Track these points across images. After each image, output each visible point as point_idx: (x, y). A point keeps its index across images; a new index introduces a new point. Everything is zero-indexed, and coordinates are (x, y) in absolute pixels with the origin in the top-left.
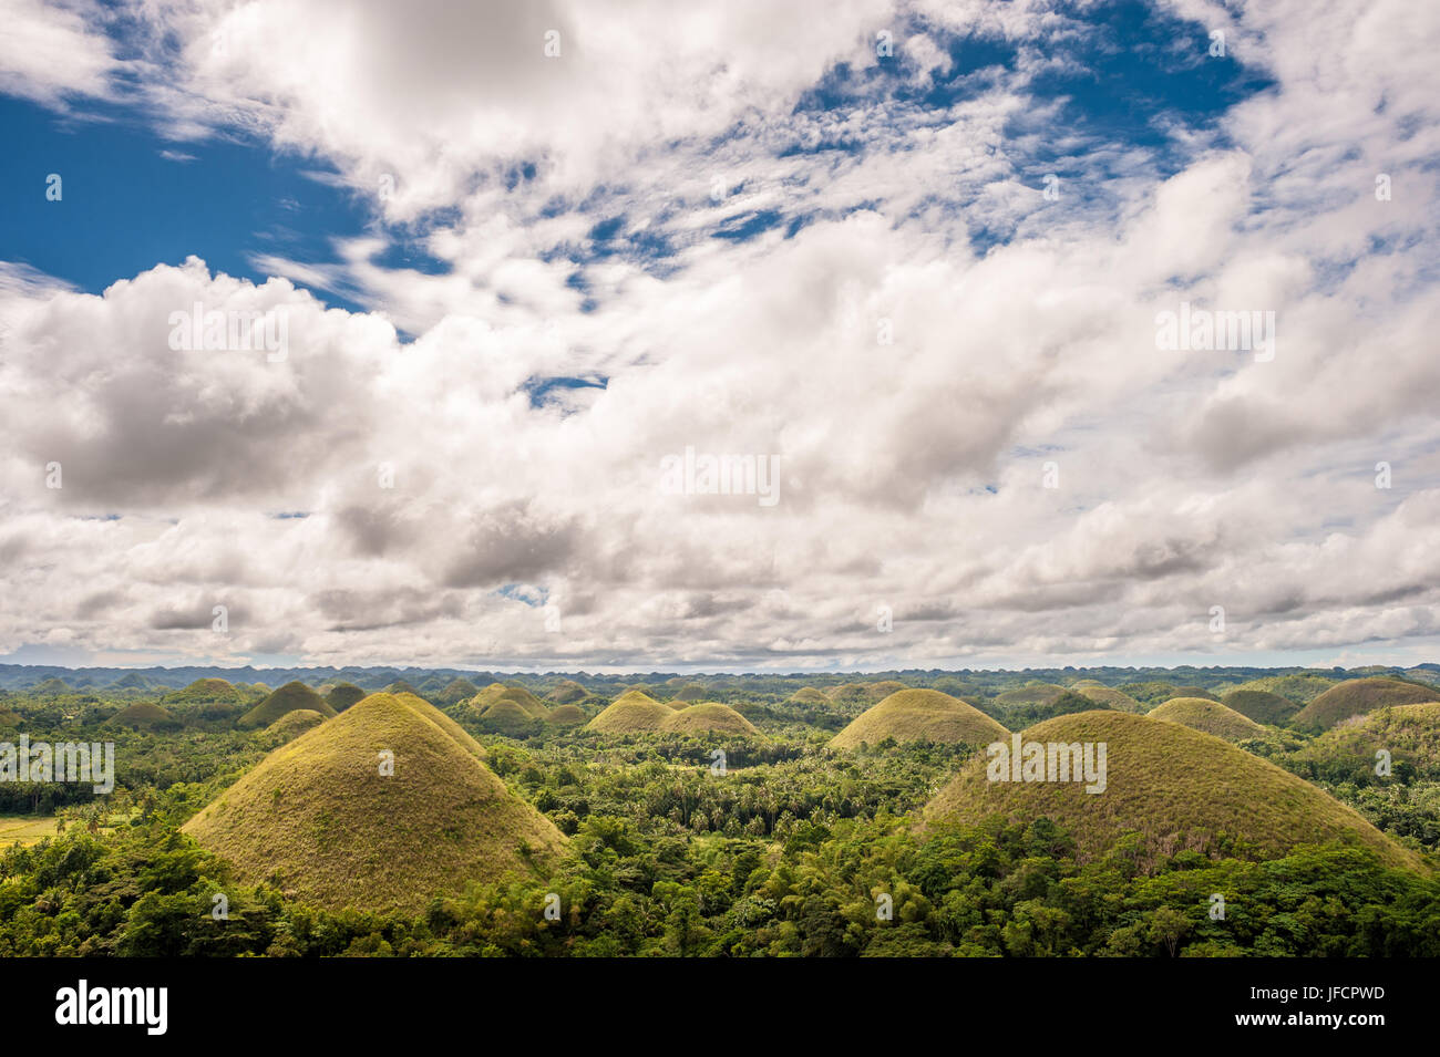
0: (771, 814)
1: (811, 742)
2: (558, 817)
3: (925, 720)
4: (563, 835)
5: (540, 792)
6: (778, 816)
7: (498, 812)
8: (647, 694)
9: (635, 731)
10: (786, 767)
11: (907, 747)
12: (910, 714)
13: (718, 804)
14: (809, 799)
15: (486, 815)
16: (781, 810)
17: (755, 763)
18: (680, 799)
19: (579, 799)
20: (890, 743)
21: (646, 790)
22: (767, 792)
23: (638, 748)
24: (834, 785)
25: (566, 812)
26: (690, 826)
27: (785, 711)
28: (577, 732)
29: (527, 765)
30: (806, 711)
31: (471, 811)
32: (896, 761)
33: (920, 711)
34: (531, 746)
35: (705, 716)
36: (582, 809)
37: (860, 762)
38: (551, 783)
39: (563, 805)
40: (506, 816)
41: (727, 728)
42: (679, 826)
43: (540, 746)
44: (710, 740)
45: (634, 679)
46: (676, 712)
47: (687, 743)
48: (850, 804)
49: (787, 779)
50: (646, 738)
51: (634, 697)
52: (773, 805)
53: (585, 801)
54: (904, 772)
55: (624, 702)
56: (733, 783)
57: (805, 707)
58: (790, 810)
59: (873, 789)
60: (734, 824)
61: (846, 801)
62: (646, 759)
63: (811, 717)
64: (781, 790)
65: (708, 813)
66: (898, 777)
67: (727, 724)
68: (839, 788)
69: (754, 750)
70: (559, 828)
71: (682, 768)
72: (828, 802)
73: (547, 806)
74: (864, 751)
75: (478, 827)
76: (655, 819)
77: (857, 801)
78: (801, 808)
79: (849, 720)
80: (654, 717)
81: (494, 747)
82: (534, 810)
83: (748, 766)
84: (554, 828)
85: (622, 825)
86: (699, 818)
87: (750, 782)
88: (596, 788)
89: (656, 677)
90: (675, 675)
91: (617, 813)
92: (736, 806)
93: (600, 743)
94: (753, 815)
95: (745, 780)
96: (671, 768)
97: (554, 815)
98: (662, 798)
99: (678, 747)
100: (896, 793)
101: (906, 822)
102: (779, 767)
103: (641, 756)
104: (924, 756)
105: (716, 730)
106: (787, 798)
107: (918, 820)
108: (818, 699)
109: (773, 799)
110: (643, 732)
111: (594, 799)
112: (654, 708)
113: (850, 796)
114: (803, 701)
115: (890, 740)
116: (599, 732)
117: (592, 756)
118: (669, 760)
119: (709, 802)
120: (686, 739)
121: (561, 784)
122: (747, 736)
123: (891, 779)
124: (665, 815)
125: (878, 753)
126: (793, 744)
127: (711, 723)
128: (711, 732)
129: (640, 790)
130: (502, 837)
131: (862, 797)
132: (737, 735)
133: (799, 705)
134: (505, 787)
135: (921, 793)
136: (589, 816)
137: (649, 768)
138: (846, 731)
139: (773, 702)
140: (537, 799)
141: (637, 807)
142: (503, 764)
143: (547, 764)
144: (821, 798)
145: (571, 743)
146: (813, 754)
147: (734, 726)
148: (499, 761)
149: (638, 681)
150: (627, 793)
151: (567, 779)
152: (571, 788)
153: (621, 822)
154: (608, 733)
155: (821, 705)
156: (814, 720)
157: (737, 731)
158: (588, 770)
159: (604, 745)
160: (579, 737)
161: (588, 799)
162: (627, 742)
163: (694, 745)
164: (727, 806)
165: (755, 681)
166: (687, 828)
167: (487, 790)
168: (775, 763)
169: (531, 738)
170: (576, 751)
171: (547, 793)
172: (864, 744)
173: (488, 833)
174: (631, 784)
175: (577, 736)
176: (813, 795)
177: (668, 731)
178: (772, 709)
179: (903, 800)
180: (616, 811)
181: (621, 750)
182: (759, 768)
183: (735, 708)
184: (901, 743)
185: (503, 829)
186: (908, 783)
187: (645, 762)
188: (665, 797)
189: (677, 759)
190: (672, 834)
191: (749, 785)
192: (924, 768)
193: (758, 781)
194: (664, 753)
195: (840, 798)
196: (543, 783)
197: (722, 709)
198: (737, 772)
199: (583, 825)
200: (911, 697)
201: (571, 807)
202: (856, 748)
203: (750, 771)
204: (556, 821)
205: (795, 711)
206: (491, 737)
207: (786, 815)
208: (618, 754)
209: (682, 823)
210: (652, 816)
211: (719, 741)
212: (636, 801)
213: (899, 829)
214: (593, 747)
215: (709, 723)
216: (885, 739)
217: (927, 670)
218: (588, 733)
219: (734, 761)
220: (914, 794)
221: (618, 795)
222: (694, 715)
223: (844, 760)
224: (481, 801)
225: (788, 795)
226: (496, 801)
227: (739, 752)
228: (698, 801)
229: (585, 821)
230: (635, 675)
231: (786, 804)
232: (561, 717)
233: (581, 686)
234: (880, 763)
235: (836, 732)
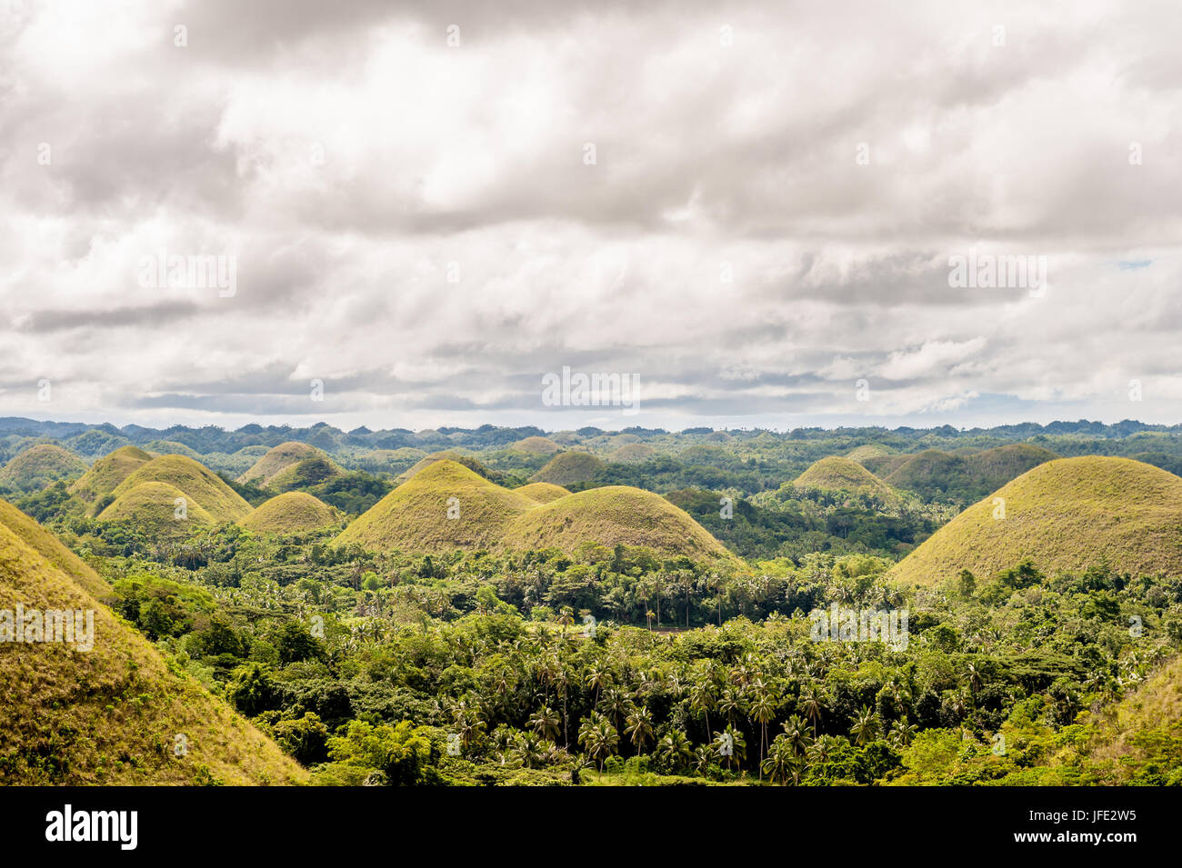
0: (757, 725)
1: (846, 574)
2: (283, 726)
3: (1108, 526)
4: (293, 763)
5: (239, 671)
6: (775, 729)
7: (145, 713)
8: (473, 466)
9: (447, 549)
10: (789, 625)
11: (1063, 585)
12: (1074, 512)
13: (638, 702)
14: (844, 693)
15: (120, 720)
16: (783, 714)
17: (717, 619)
18: (553, 690)
19: (331, 685)
20: (1028, 576)
21: (476, 673)
22: (749, 677)
23: (454, 586)
24: (900, 663)
25: (300, 715)
26: (576, 748)
27: (783, 508)
28: (317, 551)
29: (208, 618)
30: (830, 510)
31: (83, 710)
32: (1040, 615)
33: (1097, 507)
34: (214, 580)
35: (606, 514)
36: (337, 709)
37: (958, 619)
38: (264, 655)
39: (291, 698)
40: (165, 721)
41: (656, 543)
42: (552, 747)
43: (235, 581)
44: (615, 568)
45: (443, 438)
46: (540, 507)
47: (565, 575)
48: (937, 704)
49: (792, 651)
50: (473, 564)
51: (444, 472)
52: (764, 706)
53: (342, 691)
54: (1061, 637)
55: (420, 484)
56: (670, 658)
57: (829, 500)
58: (801, 714)
59: (989, 671)
60: (678, 746)
61: (929, 697)
62: (473, 608)
63: (843, 521)
64: (781, 672)
65: (619, 719)
66: (1047, 648)
67: (654, 533)
68: (913, 669)
69: (714, 591)
70: (285, 749)
71: (553, 628)
72: (888, 700)
73: (256, 701)
74: (967, 592)
75: (101, 744)
76: (498, 733)
77: (953, 699)
78: (824, 711)
79: (930, 528)
80: (484, 517)
81: (130, 580)
82: (229, 711)
83: (702, 625)
84: (272, 748)
85: (427, 743)
86: (597, 730)
87: (710, 655)
88: (364, 667)
89: (488, 434)
90: (532, 431)
91: (413, 717)
92: (678, 708)
93: (369, 576)
94: (718, 723)
95: (700, 651)
96: (531, 627)
97: (274, 721)
98: (512, 690)
99: (544, 584)
100: (1045, 682)
101: (1079, 736)
102: (774, 626)
103: (461, 601)
104: (1104, 604)
105: (630, 547)
106: (795, 689)
107: (1107, 731)
108: (857, 482)
109: (764, 692)
110: (466, 552)
111: (364, 686)
112: (488, 496)
113: (939, 688)
114: (824, 488)
115: (1027, 570)
116: (368, 550)
117: (352, 603)
118: (525, 611)
119: (619, 698)
120: (562, 566)
121: (286, 658)
122: (699, 559)
123: (1030, 652)
124: (520, 723)
125: (996, 600)
126: (804, 578)
127: (618, 529)
128: (619, 550)
129: (462, 670)
130: (157, 767)
131: (965, 690)
132: (677, 558)
133: (814, 495)
134: (160, 659)
135: (1101, 682)
136: (353, 724)
137: (483, 627)
138: (925, 550)
139: (755, 491)
140: (232, 686)
141: (458, 707)
142: (154, 615)
143: (253, 617)
144: (871, 691)
145: (305, 575)
146: (849, 600)
147: (671, 537)
148: (144, 608)
149: (449, 443)
150: (433, 678)
151: (297, 647)
152: (307, 666)
153: (422, 737)
154: (387, 553)
155: (864, 497)
156: (850, 528)
157: (676, 548)
158: (346, 631)
159: (379, 579)
160: (322, 562)
161: (350, 686)
162: (428, 572)
163: (580, 578)
164: (660, 706)
165: (713, 445)
166: (571, 751)
167: (119, 665)
168: (765, 617)
169: (213, 566)
170: (315, 590)
171: (257, 673)
172: (968, 578)
173: (125, 758)
174: (443, 659)
175: (317, 559)
176: (854, 684)
177: (522, 547)
178: (754, 503)
179: (1059, 696)
180: (412, 712)
181: (418, 590)
182: (729, 626)
183: (672, 498)
184: (1052, 577)
185: (159, 749)
186: (1070, 660)
187: (472, 615)
188: (520, 686)
189: (543, 609)
190: (538, 765)
191: (708, 662)
192: (1106, 630)
193: (730, 654)
194: (514, 596)
195: (915, 690)
196: (246, 656)
197: (642, 501)
198: (681, 637)
199: (336, 743)
200: (1079, 477)
201: (310, 704)
202: (949, 585)
203: (711, 635)
204: (277, 735)
205: (806, 509)
206: (120, 562)
207: (791, 727)
208: (410, 597)
209: (560, 743)
210: (492, 726)
211: (638, 570)
212: (454, 695)
213: (1061, 753)
214: (354, 583)
215: (613, 531)
216: (1015, 567)
217: (1108, 422)
218: (341, 551)
219: (672, 614)
220: (1083, 686)
221: (414, 682)
222: (579, 513)
223: (922, 610)
224: (106, 689)
225: (796, 684)
226: (139, 689)
227: (682, 595)
228: (594, 694)
229: (344, 733)
230: (443, 430)
231: (793, 704)
232: (280, 518)
233: (321, 453)
234: (1007, 617)
235: (897, 555)
